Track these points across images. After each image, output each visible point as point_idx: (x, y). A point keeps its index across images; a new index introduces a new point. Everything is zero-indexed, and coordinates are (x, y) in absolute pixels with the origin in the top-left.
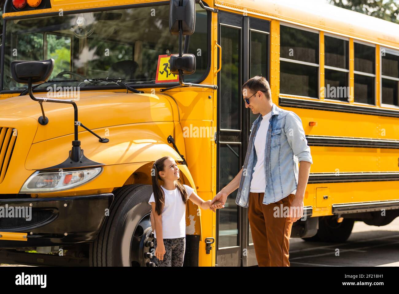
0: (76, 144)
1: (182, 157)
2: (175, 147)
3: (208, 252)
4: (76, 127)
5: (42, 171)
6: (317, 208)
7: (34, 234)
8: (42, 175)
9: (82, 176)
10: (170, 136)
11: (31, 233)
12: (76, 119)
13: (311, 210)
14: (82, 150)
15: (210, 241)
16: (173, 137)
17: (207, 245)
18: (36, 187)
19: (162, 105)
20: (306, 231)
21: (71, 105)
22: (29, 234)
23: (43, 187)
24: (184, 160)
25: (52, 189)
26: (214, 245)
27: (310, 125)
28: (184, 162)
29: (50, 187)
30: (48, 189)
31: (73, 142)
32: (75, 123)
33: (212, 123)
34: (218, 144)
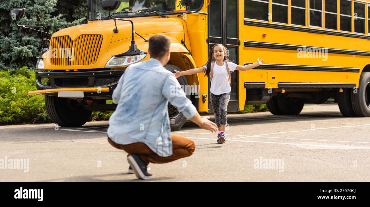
0: (133, 42)
1: (189, 51)
2: (185, 46)
3: (204, 102)
4: (133, 34)
5: (116, 56)
6: (268, 83)
7: (112, 88)
8: (116, 58)
9: (136, 58)
10: (182, 40)
11: (111, 88)
12: (133, 29)
13: (265, 84)
14: (136, 46)
15: (205, 96)
16: (184, 41)
17: (203, 98)
18: (113, 65)
19: (178, 23)
20: (263, 97)
21: (130, 22)
22: (110, 88)
23: (116, 64)
24: (190, 53)
25: (121, 65)
26: (207, 99)
27: (263, 36)
28: (190, 54)
29: (120, 64)
30: (119, 65)
31: (131, 41)
32: (132, 32)
33: (205, 33)
34: (209, 45)
